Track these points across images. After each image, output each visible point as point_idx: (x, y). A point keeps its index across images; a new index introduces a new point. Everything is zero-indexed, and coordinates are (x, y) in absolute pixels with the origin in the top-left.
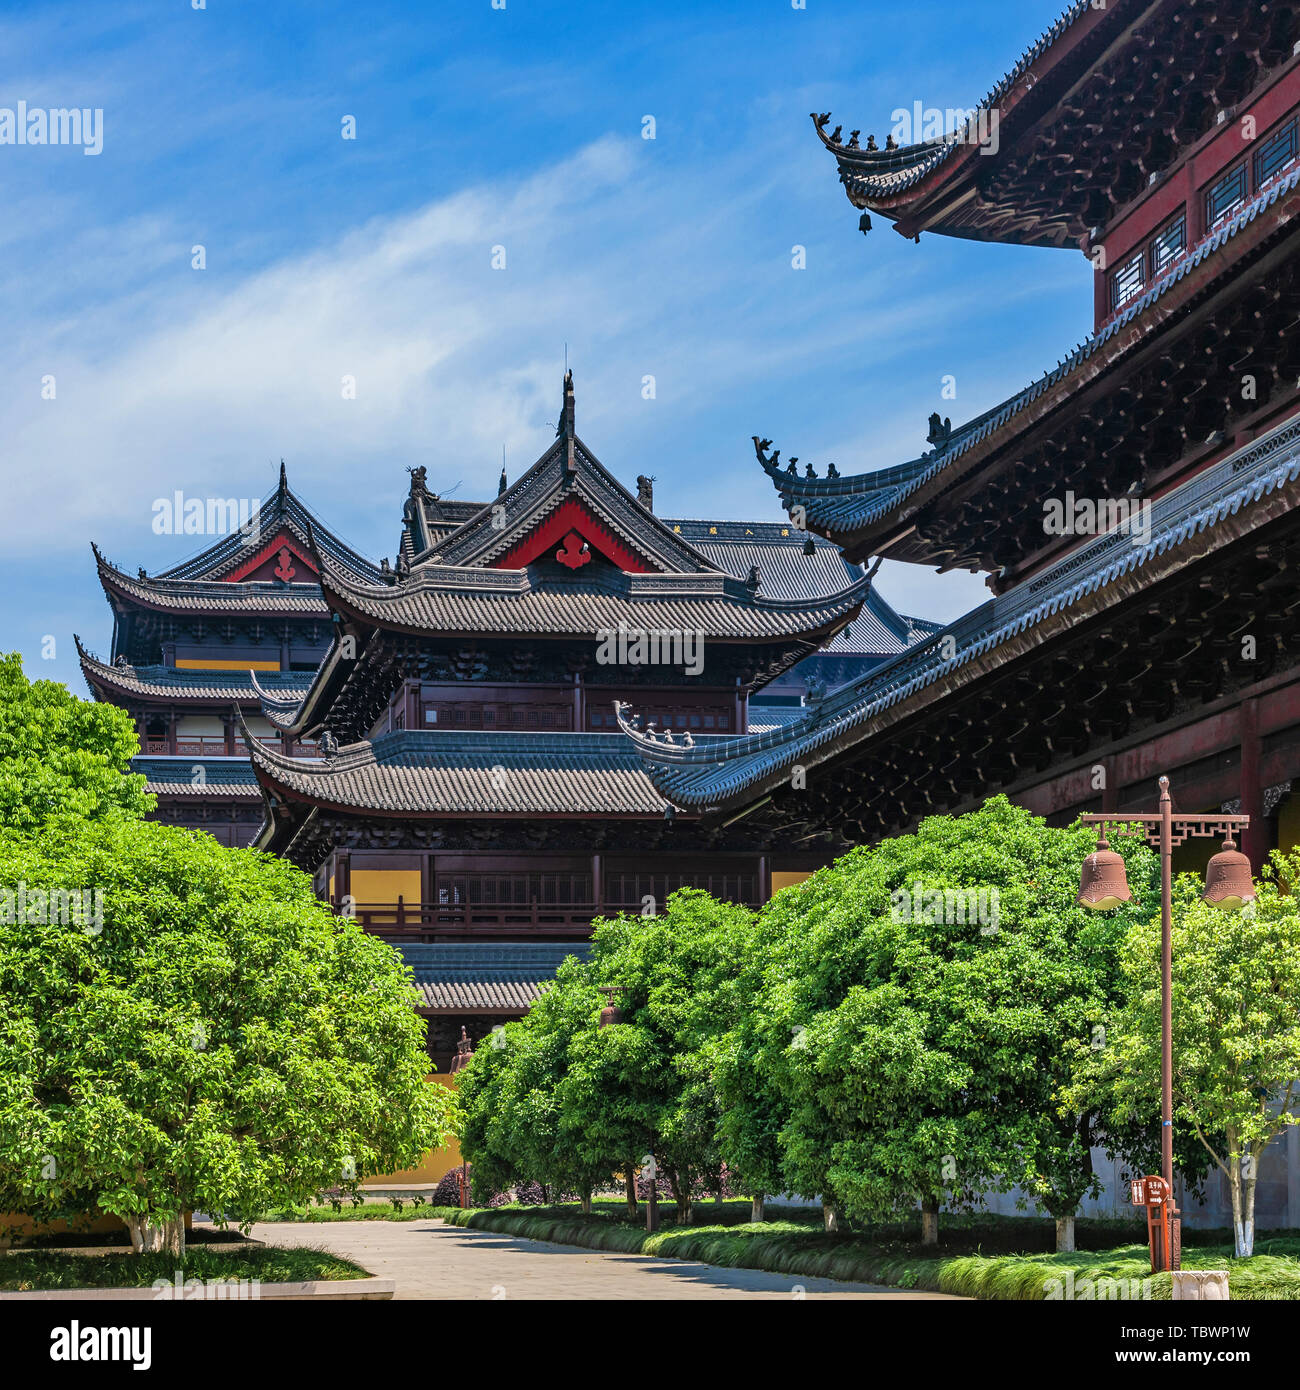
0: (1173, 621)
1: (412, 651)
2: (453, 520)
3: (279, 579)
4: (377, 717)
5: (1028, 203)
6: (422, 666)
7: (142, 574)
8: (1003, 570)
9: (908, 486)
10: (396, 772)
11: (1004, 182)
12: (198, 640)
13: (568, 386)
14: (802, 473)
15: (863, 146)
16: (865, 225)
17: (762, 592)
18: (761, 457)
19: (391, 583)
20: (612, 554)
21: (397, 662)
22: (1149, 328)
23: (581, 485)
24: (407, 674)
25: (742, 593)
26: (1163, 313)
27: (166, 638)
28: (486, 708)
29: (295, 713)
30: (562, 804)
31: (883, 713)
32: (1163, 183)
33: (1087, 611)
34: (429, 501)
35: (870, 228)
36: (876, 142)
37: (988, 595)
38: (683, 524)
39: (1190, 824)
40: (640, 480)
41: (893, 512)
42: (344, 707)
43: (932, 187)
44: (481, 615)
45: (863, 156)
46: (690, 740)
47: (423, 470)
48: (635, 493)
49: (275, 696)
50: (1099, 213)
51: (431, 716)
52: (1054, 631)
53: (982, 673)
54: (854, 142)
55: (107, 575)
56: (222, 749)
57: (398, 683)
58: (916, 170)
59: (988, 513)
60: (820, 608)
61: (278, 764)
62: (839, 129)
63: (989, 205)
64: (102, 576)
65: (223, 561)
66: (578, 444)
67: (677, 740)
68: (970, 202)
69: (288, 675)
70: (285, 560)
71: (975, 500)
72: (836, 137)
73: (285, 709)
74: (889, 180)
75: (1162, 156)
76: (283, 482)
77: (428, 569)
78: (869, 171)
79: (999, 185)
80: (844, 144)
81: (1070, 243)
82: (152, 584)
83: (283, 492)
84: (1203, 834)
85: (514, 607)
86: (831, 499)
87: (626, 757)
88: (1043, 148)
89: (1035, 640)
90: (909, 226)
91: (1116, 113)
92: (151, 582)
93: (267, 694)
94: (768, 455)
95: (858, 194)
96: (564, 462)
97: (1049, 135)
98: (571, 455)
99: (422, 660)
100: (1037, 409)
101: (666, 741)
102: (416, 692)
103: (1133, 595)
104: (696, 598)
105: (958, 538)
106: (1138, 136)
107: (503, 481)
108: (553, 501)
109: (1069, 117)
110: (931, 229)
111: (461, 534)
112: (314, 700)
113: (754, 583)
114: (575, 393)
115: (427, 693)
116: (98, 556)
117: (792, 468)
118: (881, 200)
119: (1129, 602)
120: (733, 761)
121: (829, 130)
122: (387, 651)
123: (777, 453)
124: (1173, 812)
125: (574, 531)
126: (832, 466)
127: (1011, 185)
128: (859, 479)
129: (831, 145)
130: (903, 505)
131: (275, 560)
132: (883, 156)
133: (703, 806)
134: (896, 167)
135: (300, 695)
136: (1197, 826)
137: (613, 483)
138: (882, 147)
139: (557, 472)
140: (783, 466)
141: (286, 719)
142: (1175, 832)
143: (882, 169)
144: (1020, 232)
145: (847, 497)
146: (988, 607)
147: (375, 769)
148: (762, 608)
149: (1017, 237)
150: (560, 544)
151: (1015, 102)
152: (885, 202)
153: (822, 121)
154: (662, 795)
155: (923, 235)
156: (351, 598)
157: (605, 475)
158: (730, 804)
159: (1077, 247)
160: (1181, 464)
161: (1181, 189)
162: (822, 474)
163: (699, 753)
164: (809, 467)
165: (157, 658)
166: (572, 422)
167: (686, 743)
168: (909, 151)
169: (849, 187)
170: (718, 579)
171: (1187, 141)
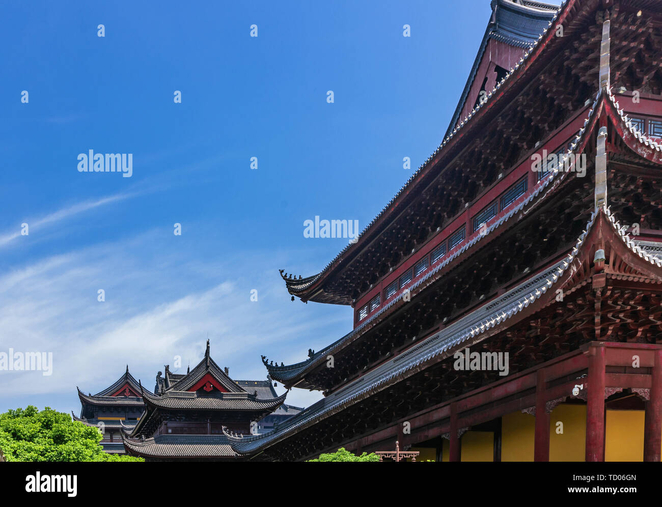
0: (381, 402)
1: (166, 414)
2: (175, 379)
3: (125, 396)
4: (154, 431)
5: (337, 293)
6: (168, 418)
7: (90, 395)
8: (327, 390)
9: (304, 368)
10: (161, 446)
11: (331, 287)
12: (104, 412)
13: (208, 343)
14: (274, 365)
15: (293, 278)
16: (293, 299)
17: (258, 397)
18: (263, 361)
19: (160, 396)
20: (219, 387)
21: (161, 417)
22: (374, 325)
23: (211, 370)
24: (164, 420)
25: (252, 398)
26: (379, 321)
27: (96, 412)
28: (185, 429)
29: (132, 431)
30: (204, 454)
31: (299, 428)
32: (374, 287)
33: (360, 399)
34: (170, 374)
35: (294, 300)
36: (296, 277)
37: (323, 397)
38: (238, 381)
39: (404, 454)
40: (225, 368)
41: (299, 375)
42: (146, 429)
43: (311, 289)
44: (184, 404)
45: (293, 281)
46: (242, 436)
47: (168, 366)
48: (224, 371)
49: (127, 426)
50: (356, 295)
51: (170, 431)
52: (349, 405)
53: (328, 417)
54: (290, 277)
55: (81, 395)
56: (109, 441)
57: (161, 422)
58: (307, 284)
59: (325, 375)
60: (273, 402)
61: (130, 444)
62: (286, 274)
63: (326, 293)
64: (79, 395)
65: (112, 391)
66: (210, 358)
67: (238, 437)
68: (321, 293)
69: (128, 421)
70: (127, 391)
71: (321, 372)
72: (286, 276)
73: (130, 429)
74: (300, 287)
75: (374, 280)
76: (127, 370)
77: (170, 392)
78: (294, 285)
79: (329, 288)
80: (288, 277)
81: (347, 304)
82: (93, 397)
83: (127, 373)
84: (407, 457)
85: (192, 402)
86: (282, 372)
87: (225, 441)
88: (342, 278)
89: (344, 408)
90: (304, 299)
91: (363, 268)
92: (92, 396)
93: (124, 426)
94: (265, 360)
95: (291, 291)
96: (207, 363)
97: (344, 275)
98: (208, 361)
99: (168, 416)
100: (342, 347)
101: (235, 436)
102: (166, 424)
103: (373, 395)
104: (240, 399)
105: (315, 382)
106: (368, 275)
107: (189, 369)
108: (203, 374)
109: (350, 270)
110: (310, 300)
111: (179, 383)
112: (138, 427)
113: (255, 395)
114: (210, 345)
115: (169, 425)
116: (78, 390)
117: (272, 364)
118: (298, 292)
119: (371, 397)
120: (254, 442)
121: (284, 274)
122: (159, 414)
123: (267, 360)
124: (400, 451)
125: (209, 382)
126: (282, 363)
127: (333, 288)
128: (289, 366)
129: (285, 278)
130: (303, 373)
131: (125, 391)
132: (298, 281)
133: (245, 454)
134: (302, 284)
135: (134, 426)
136: (405, 454)
137: (219, 369)
138: (298, 278)
139: (204, 366)
140: (269, 363)
141: (129, 432)
142: (400, 456)
143: (298, 284)
144: (334, 301)
145: (286, 371)
146: (323, 400)
147: (155, 445)
148: (257, 402)
149: (333, 302)
150: (205, 385)
151: (336, 266)
152: (298, 293)
153: (282, 272)
154: (234, 451)
155: (308, 301)
156: (150, 400)
157: (217, 367)
158: (253, 453)
159: (350, 305)
160: (379, 361)
161: (379, 288)
162: (279, 365)
163: (244, 440)
164: (276, 363)
165: (93, 417)
166: (209, 353)
167: (241, 437)
168: (305, 279)
169: (289, 289)
170: (246, 394)
171: (381, 276)
